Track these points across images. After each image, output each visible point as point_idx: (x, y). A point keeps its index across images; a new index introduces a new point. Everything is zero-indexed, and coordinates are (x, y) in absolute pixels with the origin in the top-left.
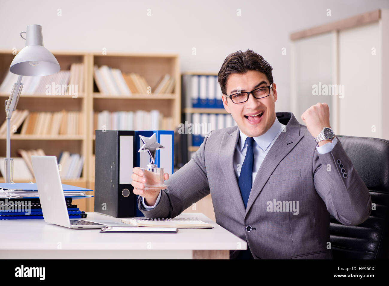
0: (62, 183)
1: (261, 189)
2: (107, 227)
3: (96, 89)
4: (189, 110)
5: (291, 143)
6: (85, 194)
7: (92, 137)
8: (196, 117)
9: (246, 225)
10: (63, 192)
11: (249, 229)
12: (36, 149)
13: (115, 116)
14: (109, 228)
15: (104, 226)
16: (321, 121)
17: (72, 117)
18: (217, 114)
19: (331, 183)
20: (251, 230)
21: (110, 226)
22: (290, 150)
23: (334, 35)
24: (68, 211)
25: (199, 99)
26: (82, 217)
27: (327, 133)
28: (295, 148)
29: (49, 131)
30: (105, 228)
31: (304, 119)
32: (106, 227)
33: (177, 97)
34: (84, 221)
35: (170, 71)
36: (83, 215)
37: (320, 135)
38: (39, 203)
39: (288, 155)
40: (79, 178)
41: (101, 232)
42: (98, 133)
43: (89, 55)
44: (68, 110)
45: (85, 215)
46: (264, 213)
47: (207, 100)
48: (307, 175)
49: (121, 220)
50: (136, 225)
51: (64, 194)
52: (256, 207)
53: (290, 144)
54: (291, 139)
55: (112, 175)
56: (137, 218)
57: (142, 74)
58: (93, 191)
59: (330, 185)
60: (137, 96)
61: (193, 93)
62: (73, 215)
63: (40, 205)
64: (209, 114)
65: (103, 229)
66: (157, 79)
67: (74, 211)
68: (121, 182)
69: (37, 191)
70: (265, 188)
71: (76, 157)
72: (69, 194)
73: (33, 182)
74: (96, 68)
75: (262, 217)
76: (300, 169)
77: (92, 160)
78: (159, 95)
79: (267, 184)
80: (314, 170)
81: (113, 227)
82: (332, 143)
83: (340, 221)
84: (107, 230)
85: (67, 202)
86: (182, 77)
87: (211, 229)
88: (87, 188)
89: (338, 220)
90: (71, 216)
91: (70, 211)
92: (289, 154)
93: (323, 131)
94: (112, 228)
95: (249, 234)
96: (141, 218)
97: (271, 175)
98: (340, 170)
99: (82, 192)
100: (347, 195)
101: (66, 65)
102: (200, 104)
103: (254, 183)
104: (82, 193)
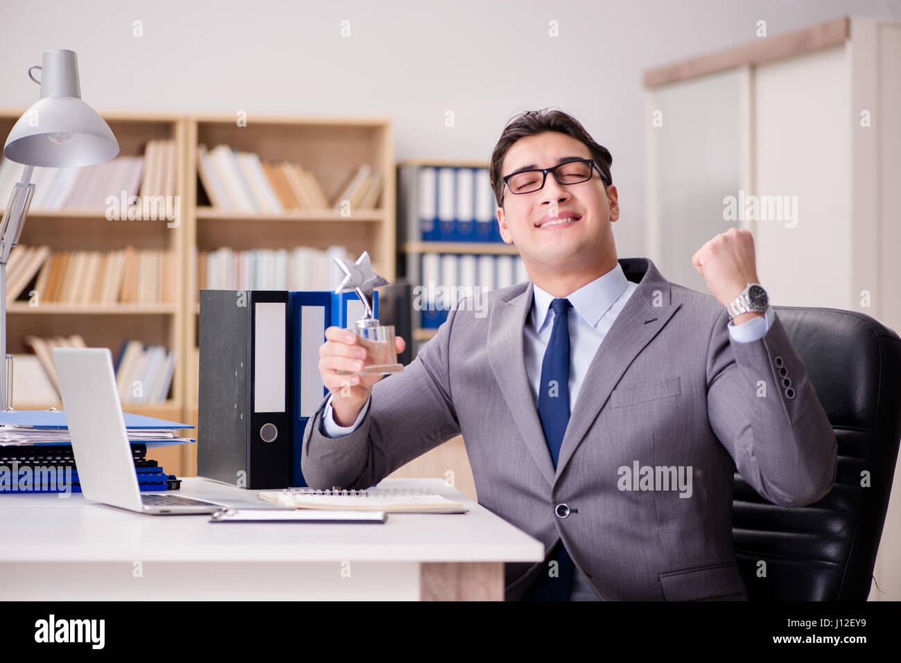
0: (124, 411)
1: (591, 421)
2: (226, 511)
3: (203, 199)
4: (414, 246)
5: (654, 320)
6: (177, 436)
7: (193, 307)
8: (431, 263)
9: (555, 503)
10: (125, 430)
11: (562, 511)
12: (67, 336)
13: (247, 259)
14: (230, 512)
15: (217, 507)
16: (740, 270)
17: (148, 261)
18: (478, 256)
19: (756, 409)
20: (568, 512)
21: (232, 509)
22: (653, 336)
23: (743, 76)
24: (138, 473)
25: (437, 222)
26: (170, 488)
27: (754, 296)
28: (664, 330)
29: (97, 294)
30: (221, 513)
31: (700, 265)
32: (224, 509)
33: (387, 215)
34: (174, 497)
35: (372, 158)
36: (173, 484)
37: (741, 300)
38: (71, 455)
39: (649, 346)
40: (164, 401)
41: (212, 522)
42: (205, 297)
43: (187, 121)
44: (140, 247)
45: (175, 484)
46: (598, 476)
47: (456, 223)
48: (695, 391)
49: (258, 495)
50: (291, 504)
51: (129, 436)
52: (578, 464)
53: (650, 321)
54: (653, 313)
55: (237, 392)
56: (293, 490)
57: (307, 166)
58: (193, 428)
59: (754, 414)
60: (296, 214)
61: (424, 209)
62: (149, 484)
63: (74, 460)
64: (459, 255)
65: (216, 515)
66: (342, 175)
67: (151, 475)
68: (259, 409)
69: (66, 428)
70: (599, 418)
71: (157, 354)
72: (141, 436)
73: (58, 409)
74: (202, 151)
75: (593, 484)
76: (679, 378)
77: (193, 358)
78: (346, 211)
79: (604, 411)
80: (709, 380)
81: (240, 511)
82: (764, 317)
83: (766, 495)
84: (225, 517)
85: (134, 454)
86: (399, 171)
87: (462, 513)
88: (182, 422)
89: (762, 493)
90: (144, 486)
91: (143, 475)
92: (651, 344)
93: (746, 291)
94: (237, 512)
95: (564, 523)
96: (302, 490)
97: (614, 389)
98: (780, 379)
99: (169, 430)
100: (791, 437)
101: (135, 143)
102: (439, 231)
103: (575, 407)
104: (169, 432)
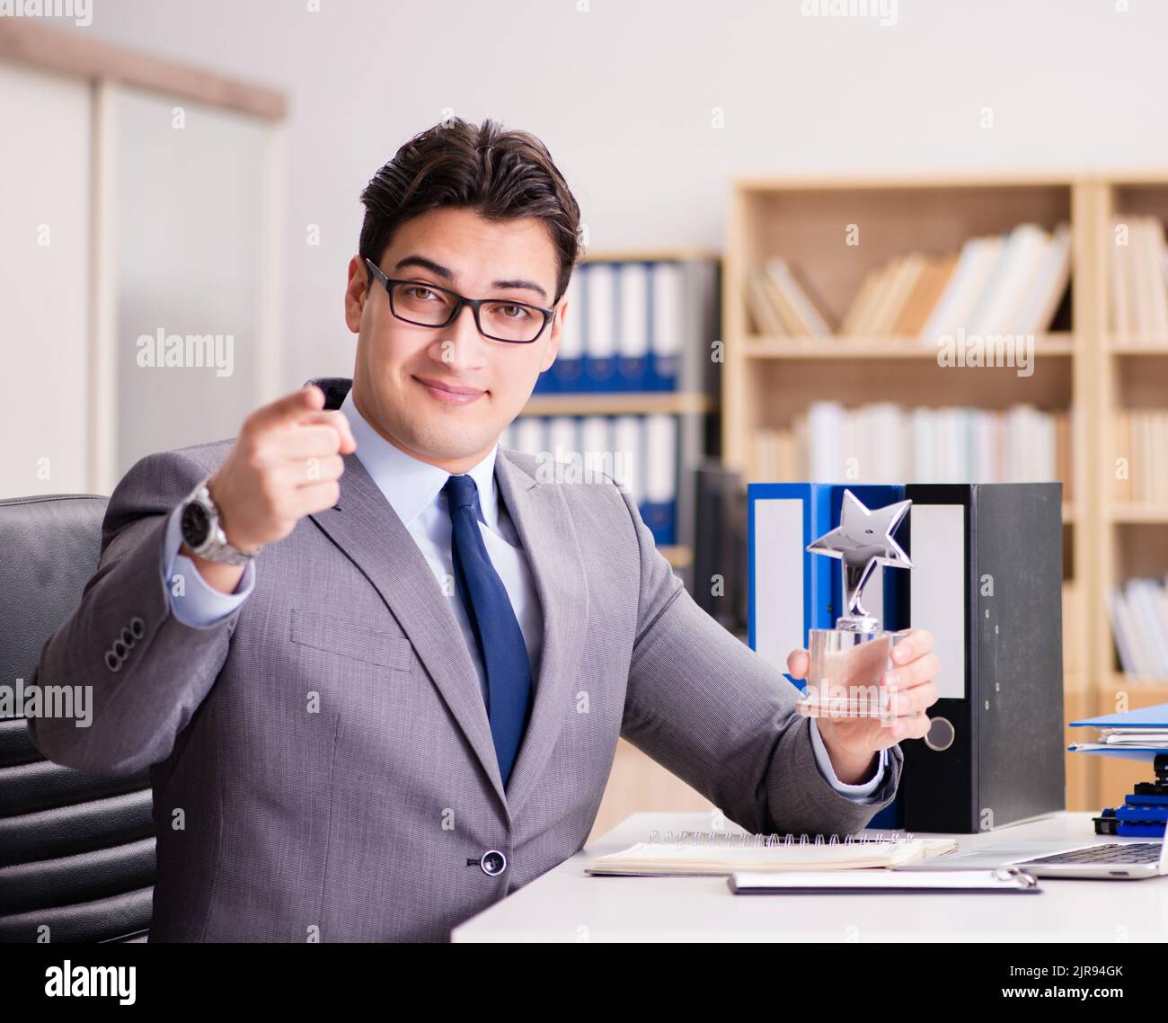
18: (579, 418)
64: (611, 418)
